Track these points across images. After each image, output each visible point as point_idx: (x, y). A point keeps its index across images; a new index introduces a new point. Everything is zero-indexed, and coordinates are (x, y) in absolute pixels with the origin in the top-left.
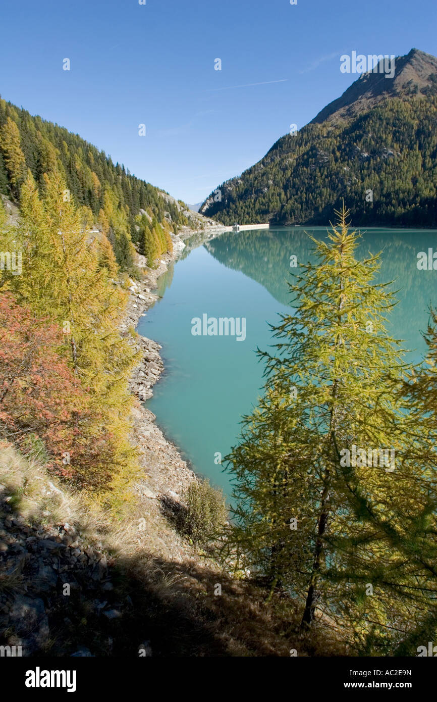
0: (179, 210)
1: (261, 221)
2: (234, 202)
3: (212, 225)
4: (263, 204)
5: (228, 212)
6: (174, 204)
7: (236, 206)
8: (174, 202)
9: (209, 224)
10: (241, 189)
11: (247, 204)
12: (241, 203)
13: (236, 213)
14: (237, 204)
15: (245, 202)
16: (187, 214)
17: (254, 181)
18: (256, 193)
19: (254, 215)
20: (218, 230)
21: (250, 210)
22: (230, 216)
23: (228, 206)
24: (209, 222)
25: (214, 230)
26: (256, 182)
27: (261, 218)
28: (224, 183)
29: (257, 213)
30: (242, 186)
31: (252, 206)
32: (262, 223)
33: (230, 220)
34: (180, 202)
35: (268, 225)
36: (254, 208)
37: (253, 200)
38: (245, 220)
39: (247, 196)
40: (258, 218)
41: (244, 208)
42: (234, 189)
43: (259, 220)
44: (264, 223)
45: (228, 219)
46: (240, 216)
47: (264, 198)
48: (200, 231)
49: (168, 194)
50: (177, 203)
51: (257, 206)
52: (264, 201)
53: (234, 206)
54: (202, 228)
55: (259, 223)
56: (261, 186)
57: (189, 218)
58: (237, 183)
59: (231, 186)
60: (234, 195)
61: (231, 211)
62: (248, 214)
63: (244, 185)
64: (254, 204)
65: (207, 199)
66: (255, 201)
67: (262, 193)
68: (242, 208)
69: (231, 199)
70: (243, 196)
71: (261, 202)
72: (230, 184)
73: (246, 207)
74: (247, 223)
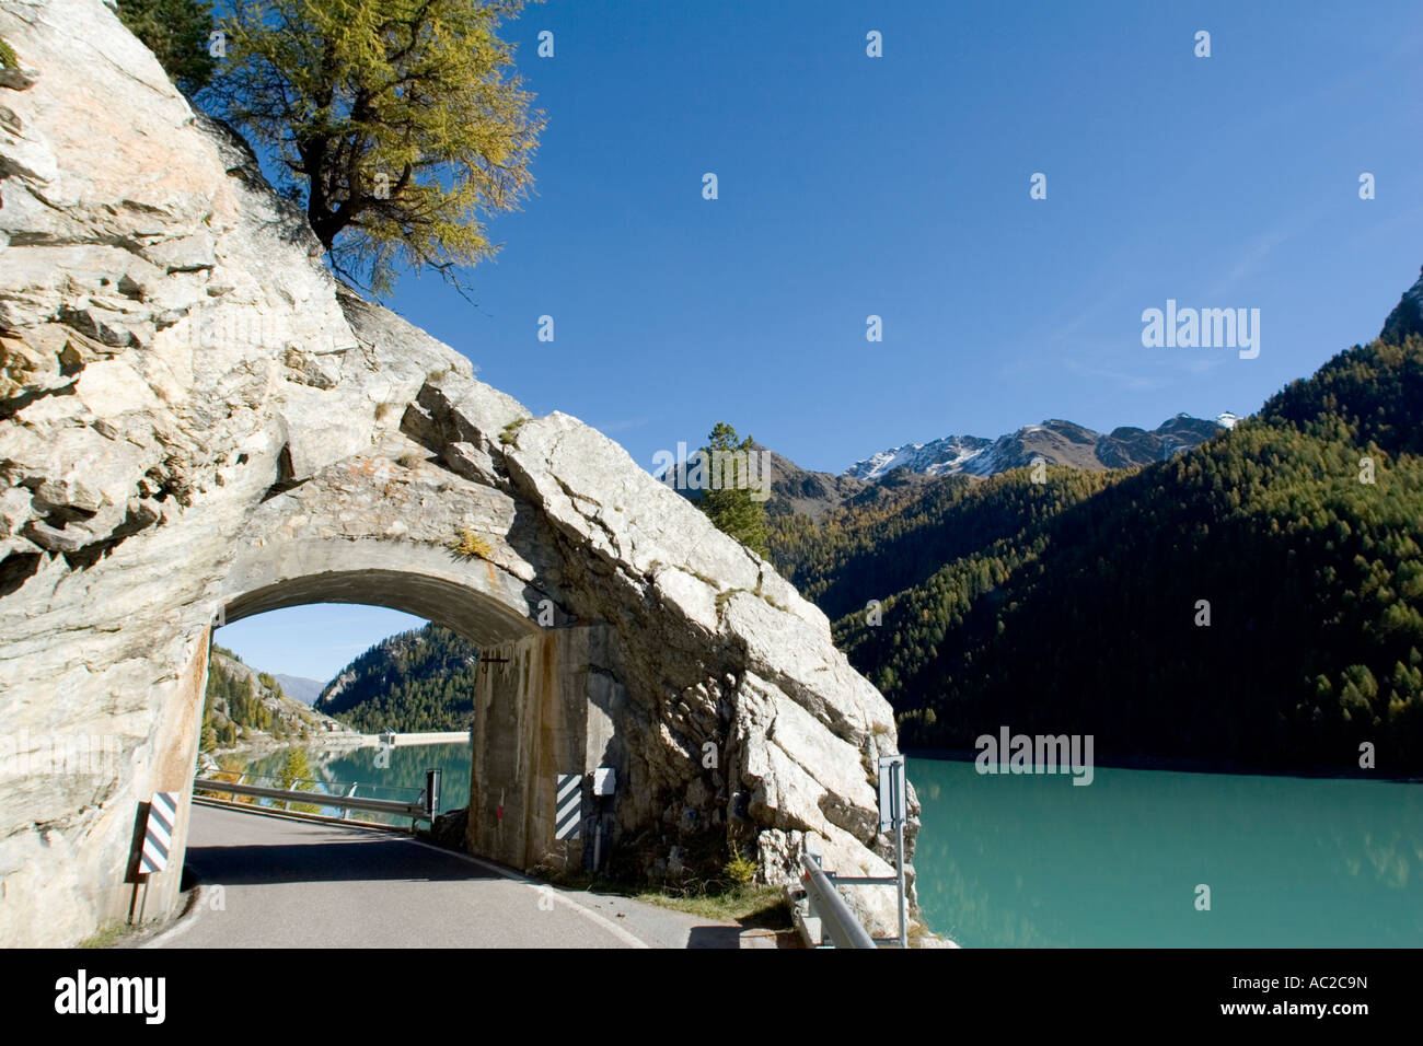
0: (256, 694)
1: (454, 726)
2: (400, 682)
3: (330, 729)
4: (462, 690)
5: (384, 703)
6: (247, 682)
7: (403, 692)
8: (248, 677)
9: (324, 728)
10: (419, 655)
11: (428, 687)
12: (416, 685)
13: (400, 705)
14: (407, 686)
15: (424, 684)
16: (273, 704)
17: (450, 640)
18: (449, 665)
19: (440, 712)
20: (345, 741)
21: (431, 701)
22: (386, 712)
23: (387, 691)
24: (325, 723)
25: (335, 741)
26: (453, 643)
27: (454, 718)
28: (385, 641)
29: (446, 709)
30: (423, 649)
31: (437, 692)
32: (455, 730)
33: (386, 720)
34: (263, 677)
35: (468, 733)
36: (442, 696)
37: (441, 681)
38: (419, 721)
39: (431, 671)
40: (448, 718)
41: (420, 695)
42: (405, 656)
43: (449, 723)
44: (460, 730)
45: (381, 719)
46: (408, 712)
47: (465, 676)
48: (297, 743)
49: (237, 659)
50: (254, 679)
51: (449, 692)
52: (464, 682)
53: (398, 691)
54: (302, 737)
55: (448, 729)
56: (461, 652)
57: (275, 714)
58: (414, 643)
59: (398, 649)
60: (403, 667)
61: (391, 701)
62: (427, 709)
63: (427, 648)
64: (443, 690)
65: (343, 672)
66: (445, 683)
67: (462, 666)
68: (415, 696)
69: (395, 676)
70: (421, 671)
71: (458, 686)
72: (398, 644)
73: (424, 693)
74: (423, 728)
